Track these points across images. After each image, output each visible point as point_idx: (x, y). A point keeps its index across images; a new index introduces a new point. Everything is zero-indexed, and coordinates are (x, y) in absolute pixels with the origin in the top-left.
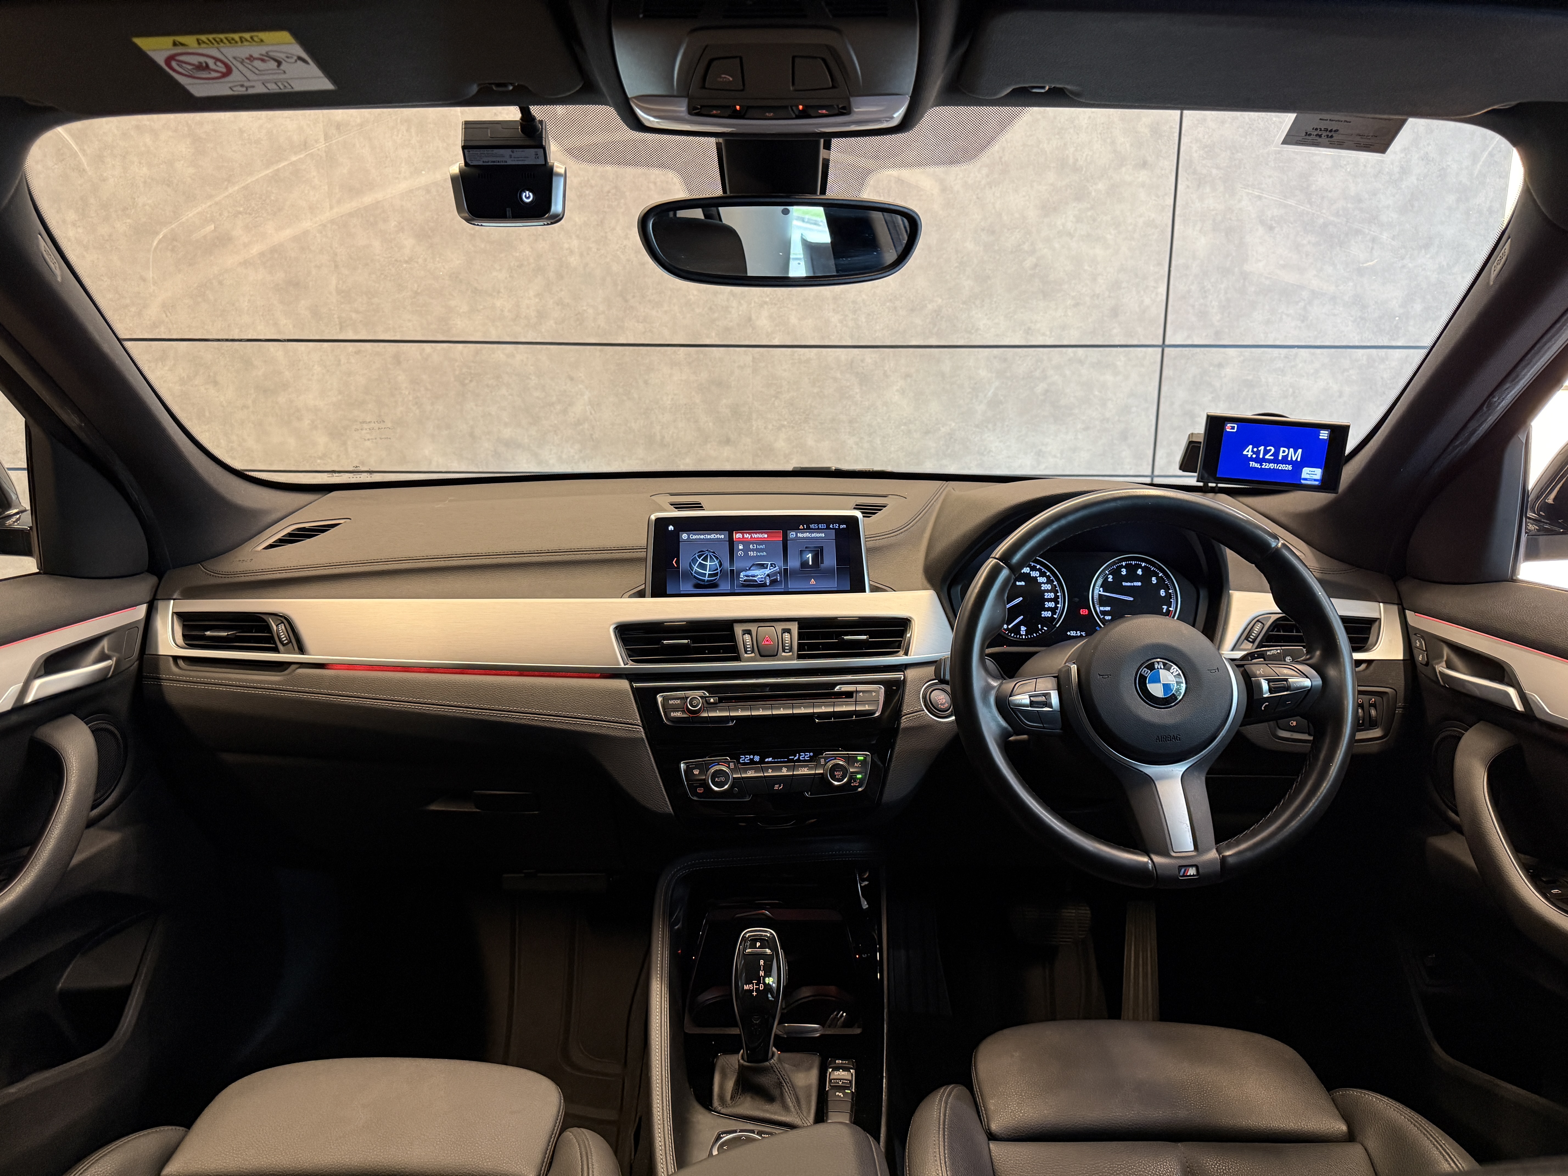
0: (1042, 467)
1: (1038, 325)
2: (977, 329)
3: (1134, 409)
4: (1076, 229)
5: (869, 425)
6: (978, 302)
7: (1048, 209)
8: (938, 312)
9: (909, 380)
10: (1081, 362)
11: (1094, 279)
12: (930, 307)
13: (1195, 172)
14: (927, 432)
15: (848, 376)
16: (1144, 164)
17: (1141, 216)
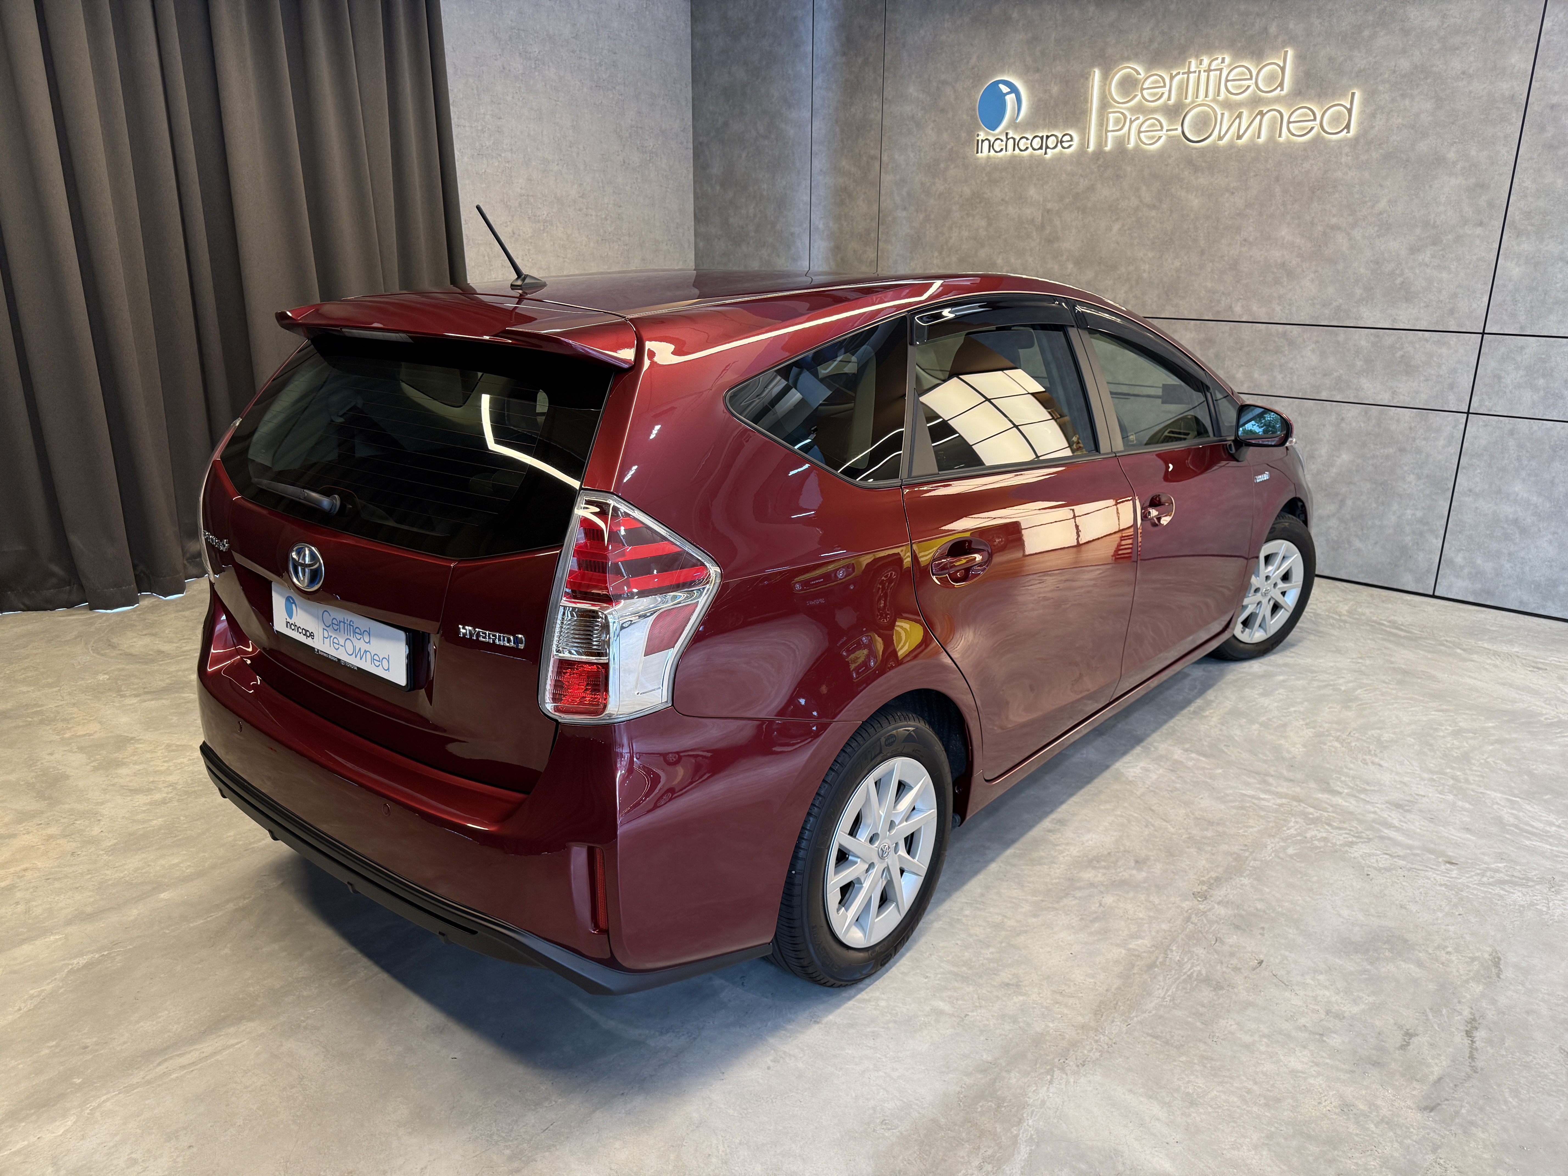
0: (1395, 401)
1: (1401, 317)
2: (1363, 318)
3: (1460, 371)
4: (1431, 262)
5: (1292, 369)
6: (1364, 302)
7: (1413, 250)
8: (1339, 308)
9: (1318, 344)
10: (1427, 340)
11: (1440, 291)
12: (1334, 304)
13: (1516, 228)
14: (1325, 375)
15: (1282, 340)
16: (1481, 224)
17: (1475, 255)
